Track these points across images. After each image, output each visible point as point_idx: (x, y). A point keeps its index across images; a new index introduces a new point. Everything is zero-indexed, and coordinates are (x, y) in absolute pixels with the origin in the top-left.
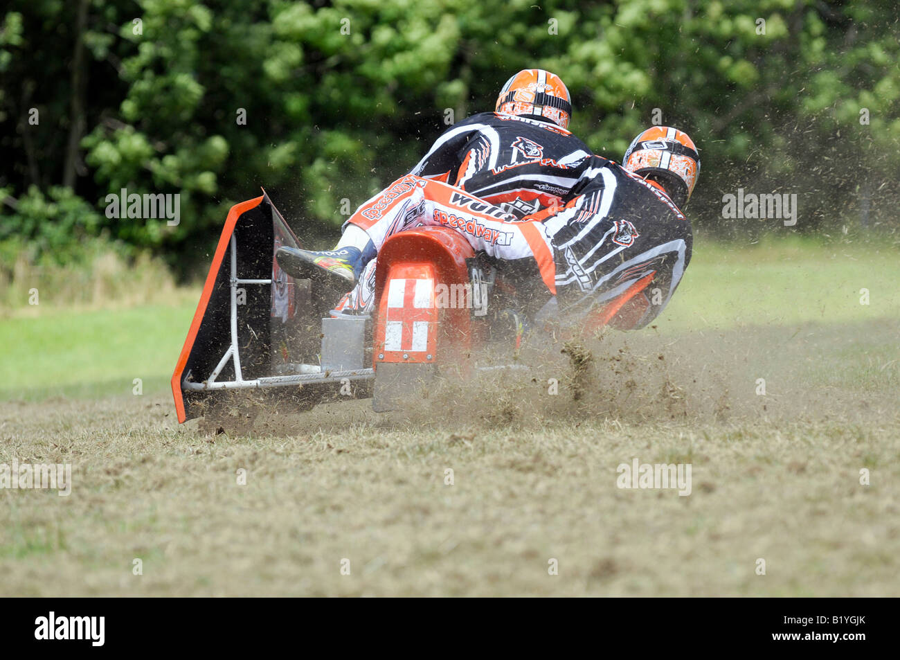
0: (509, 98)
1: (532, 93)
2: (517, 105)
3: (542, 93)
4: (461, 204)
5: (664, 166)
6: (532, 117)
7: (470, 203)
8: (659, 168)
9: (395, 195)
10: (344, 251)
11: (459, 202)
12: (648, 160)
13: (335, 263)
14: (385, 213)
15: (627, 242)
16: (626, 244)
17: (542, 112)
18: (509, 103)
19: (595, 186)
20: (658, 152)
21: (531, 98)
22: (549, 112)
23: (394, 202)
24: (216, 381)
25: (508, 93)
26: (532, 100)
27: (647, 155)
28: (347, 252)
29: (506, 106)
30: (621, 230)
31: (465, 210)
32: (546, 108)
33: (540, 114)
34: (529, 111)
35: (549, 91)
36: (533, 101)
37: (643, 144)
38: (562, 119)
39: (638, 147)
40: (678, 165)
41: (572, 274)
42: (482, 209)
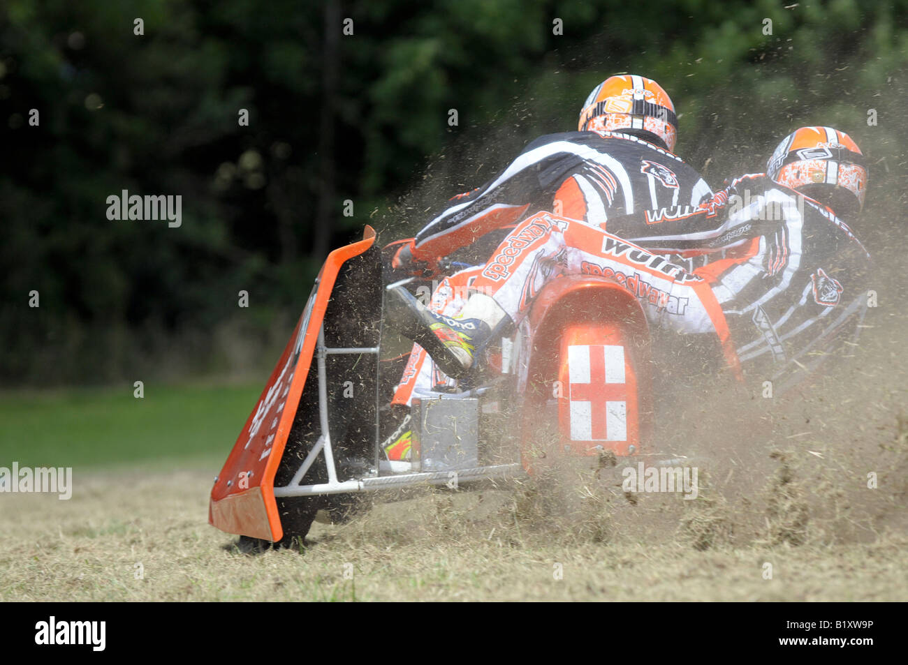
0: (599, 111)
1: (628, 102)
2: (610, 118)
3: (641, 101)
4: (617, 253)
5: (831, 181)
6: (631, 132)
7: (628, 252)
8: (826, 184)
9: (523, 243)
10: (471, 324)
11: (614, 249)
12: (809, 174)
13: (455, 339)
14: (512, 270)
15: (834, 300)
16: (833, 303)
17: (643, 125)
18: (598, 117)
20: (821, 162)
21: (628, 107)
22: (652, 125)
23: (523, 254)
24: (302, 483)
25: (595, 105)
26: (629, 109)
27: (807, 168)
28: (473, 327)
29: (595, 121)
30: (821, 287)
31: (622, 260)
32: (648, 119)
33: (641, 128)
34: (626, 123)
35: (649, 98)
36: (630, 111)
37: (799, 153)
38: (668, 134)
39: (792, 157)
40: (848, 177)
41: (765, 343)
42: (644, 259)
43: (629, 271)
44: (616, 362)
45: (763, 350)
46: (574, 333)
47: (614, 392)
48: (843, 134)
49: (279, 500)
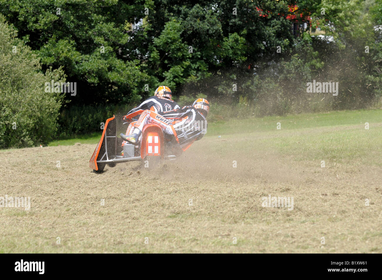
0: (158, 93)
2: (160, 95)
3: (165, 91)
4: (158, 118)
5: (202, 108)
6: (164, 97)
9: (143, 116)
12: (199, 107)
13: (131, 139)
14: (141, 122)
17: (166, 96)
18: (158, 95)
19: (190, 114)
20: (201, 105)
23: (143, 118)
24: (102, 160)
31: (159, 120)
32: (167, 94)
36: (163, 93)
37: (198, 103)
39: (196, 103)
40: (205, 108)
41: (183, 135)
42: (163, 120)
43: (159, 122)
44: (157, 139)
45: (183, 136)
46: (150, 134)
47: (156, 144)
48: (206, 100)
49: (97, 163)
